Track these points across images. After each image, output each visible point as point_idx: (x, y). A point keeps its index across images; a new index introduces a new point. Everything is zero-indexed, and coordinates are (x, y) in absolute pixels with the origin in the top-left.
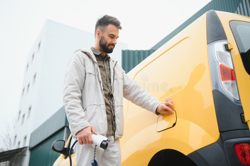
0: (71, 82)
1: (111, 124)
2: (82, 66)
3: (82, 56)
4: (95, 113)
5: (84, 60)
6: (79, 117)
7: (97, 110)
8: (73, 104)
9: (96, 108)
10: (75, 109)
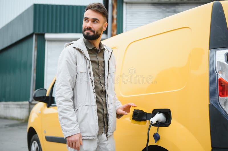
0: (64, 83)
1: (102, 123)
2: (73, 64)
3: (73, 53)
4: (86, 114)
5: (76, 58)
6: (71, 122)
7: (88, 112)
8: (65, 107)
9: (88, 109)
10: (67, 113)
